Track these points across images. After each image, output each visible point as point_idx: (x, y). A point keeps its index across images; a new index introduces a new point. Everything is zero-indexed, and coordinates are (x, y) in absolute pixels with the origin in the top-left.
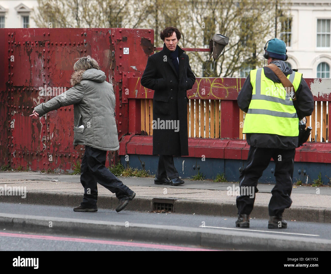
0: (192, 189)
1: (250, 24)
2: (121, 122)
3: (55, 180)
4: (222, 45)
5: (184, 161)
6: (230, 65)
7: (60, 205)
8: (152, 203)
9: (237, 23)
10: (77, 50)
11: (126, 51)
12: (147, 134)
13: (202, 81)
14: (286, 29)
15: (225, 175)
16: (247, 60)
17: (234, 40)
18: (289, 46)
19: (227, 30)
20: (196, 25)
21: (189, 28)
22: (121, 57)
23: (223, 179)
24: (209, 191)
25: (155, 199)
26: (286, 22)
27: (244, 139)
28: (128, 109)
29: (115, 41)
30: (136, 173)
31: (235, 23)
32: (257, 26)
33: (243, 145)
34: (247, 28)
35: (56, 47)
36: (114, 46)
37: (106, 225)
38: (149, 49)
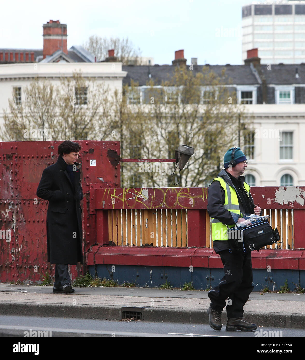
0: (161, 297)
1: (213, 137)
2: (89, 232)
3: (24, 291)
4: (187, 156)
5: (152, 270)
6: (195, 178)
7: (30, 315)
8: (120, 312)
9: (201, 136)
10: (45, 163)
11: (93, 163)
12: (114, 244)
13: (169, 191)
14: (249, 142)
15: (192, 284)
16: (212, 173)
17: (198, 153)
18: (253, 158)
19: (191, 144)
20: (161, 140)
21: (154, 142)
22: (87, 169)
23: (191, 287)
24: (177, 299)
25: (123, 308)
26: (249, 135)
27: (211, 247)
28: (96, 220)
29: (82, 154)
30: (104, 283)
31: (199, 136)
32: (220, 139)
33: (210, 253)
34: (211, 141)
35: (24, 160)
36: (81, 159)
37: (76, 333)
38: (116, 161)
